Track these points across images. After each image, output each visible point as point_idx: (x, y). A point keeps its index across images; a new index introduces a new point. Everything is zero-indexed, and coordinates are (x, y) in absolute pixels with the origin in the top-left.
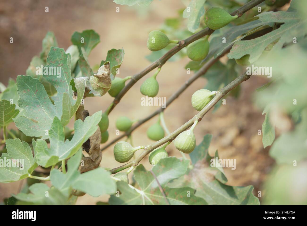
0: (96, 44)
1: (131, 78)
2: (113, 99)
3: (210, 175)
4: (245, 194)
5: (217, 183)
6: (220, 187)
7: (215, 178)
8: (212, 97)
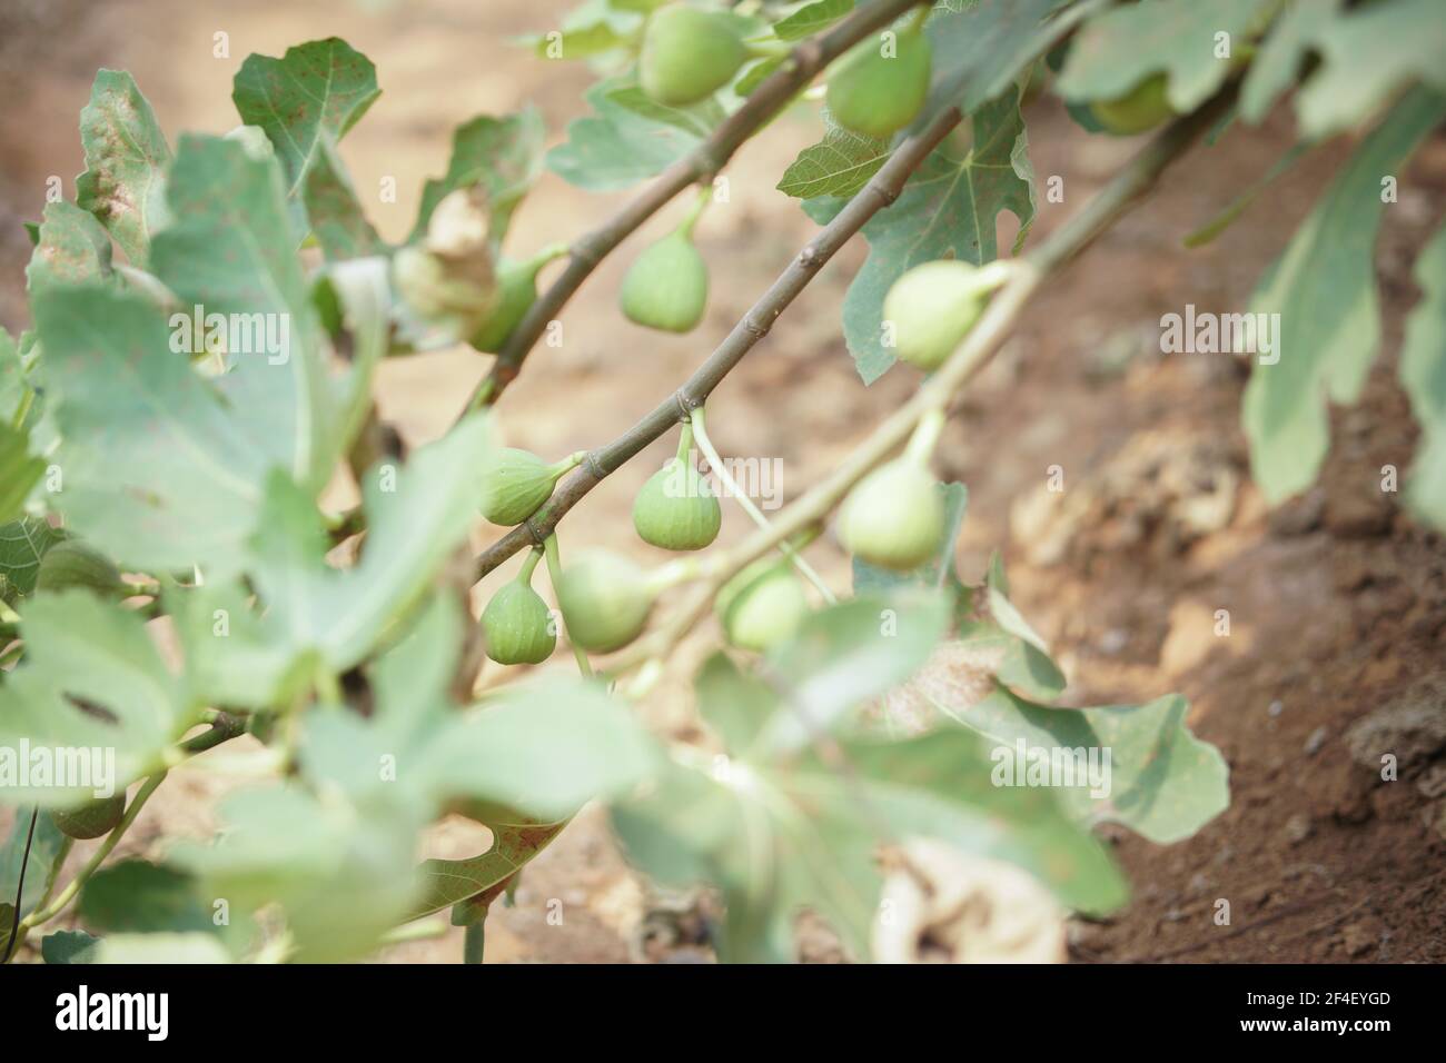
0: (364, 107)
1: (570, 253)
2: (488, 361)
3: (972, 673)
4: (1150, 738)
5: (1009, 703)
6: (1020, 722)
7: (994, 683)
8: (986, 299)
